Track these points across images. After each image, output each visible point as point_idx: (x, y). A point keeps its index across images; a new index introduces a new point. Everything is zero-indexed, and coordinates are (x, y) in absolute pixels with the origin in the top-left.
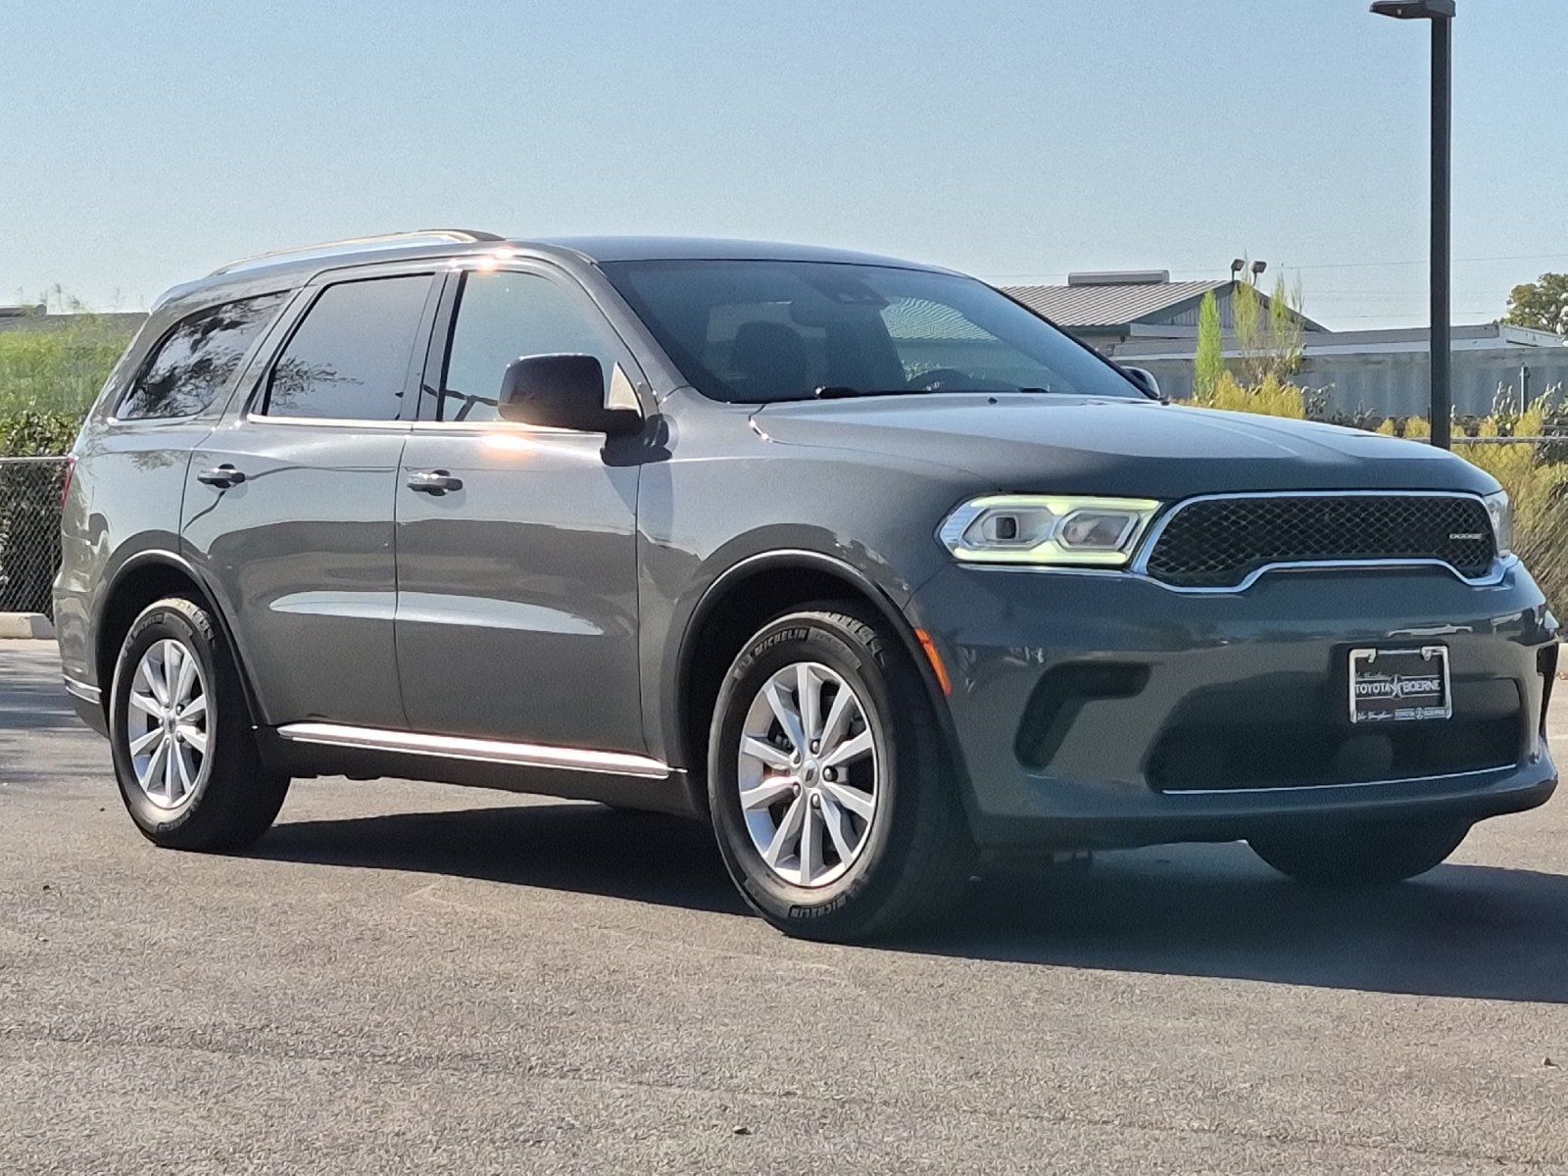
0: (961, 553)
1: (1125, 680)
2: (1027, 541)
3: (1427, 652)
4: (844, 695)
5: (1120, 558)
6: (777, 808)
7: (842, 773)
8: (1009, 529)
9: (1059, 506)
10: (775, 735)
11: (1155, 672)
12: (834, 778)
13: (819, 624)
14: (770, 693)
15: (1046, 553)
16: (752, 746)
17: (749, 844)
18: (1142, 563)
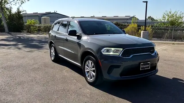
0: (103, 53)
1: (118, 67)
2: (110, 52)
3: (148, 63)
4: (93, 64)
5: (118, 54)
6: (88, 72)
7: (93, 71)
8: (108, 51)
9: (113, 49)
10: (88, 66)
11: (121, 66)
12: (92, 71)
13: (91, 57)
14: (87, 62)
15: (111, 53)
16: (86, 67)
17: (86, 75)
18: (120, 55)
